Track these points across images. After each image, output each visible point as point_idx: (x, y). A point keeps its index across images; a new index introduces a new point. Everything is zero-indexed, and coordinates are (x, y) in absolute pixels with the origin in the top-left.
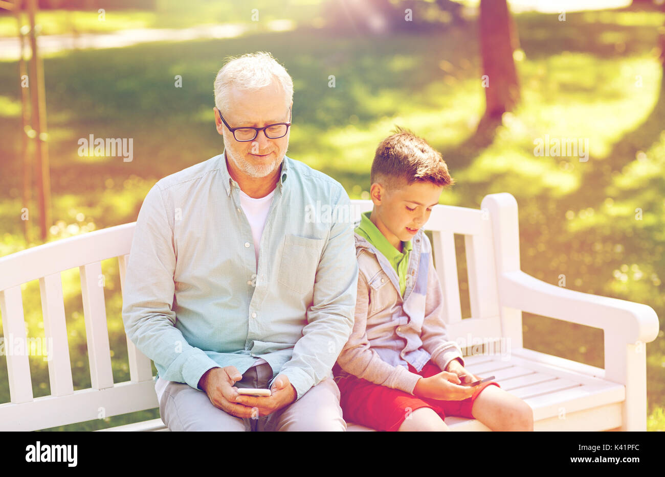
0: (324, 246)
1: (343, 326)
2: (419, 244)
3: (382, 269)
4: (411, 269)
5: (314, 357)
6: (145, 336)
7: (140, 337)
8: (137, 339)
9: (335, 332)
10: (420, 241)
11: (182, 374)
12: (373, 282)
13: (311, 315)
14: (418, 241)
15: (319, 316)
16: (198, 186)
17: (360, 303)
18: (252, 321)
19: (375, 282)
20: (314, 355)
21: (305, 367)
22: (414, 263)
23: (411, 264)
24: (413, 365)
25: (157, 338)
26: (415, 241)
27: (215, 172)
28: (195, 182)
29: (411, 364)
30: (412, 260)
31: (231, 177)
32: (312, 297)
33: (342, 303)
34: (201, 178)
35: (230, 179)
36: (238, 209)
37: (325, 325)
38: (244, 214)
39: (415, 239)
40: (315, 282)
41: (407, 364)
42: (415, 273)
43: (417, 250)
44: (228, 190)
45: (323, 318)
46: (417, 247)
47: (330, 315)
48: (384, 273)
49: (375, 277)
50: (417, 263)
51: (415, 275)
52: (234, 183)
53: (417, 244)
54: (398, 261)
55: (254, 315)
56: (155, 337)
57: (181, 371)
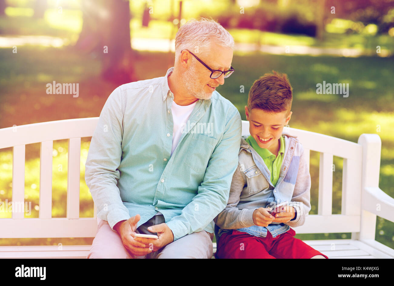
0: (217, 144)
1: (217, 200)
2: (293, 150)
3: (256, 165)
4: (284, 166)
5: (193, 216)
6: (95, 185)
7: (92, 185)
8: (90, 185)
9: (211, 203)
10: (294, 149)
11: (107, 217)
12: (247, 172)
13: (200, 188)
14: (292, 148)
15: (204, 190)
16: (145, 92)
17: (234, 185)
18: (160, 184)
19: (249, 172)
20: (193, 215)
21: (185, 221)
22: (286, 162)
23: (284, 163)
24: (271, 232)
25: (102, 189)
26: (290, 149)
27: (158, 85)
28: (144, 89)
29: (269, 231)
30: (286, 161)
31: (169, 89)
32: (203, 176)
33: (220, 184)
34: (148, 87)
35: (169, 90)
36: (168, 111)
37: (205, 197)
38: (172, 114)
39: (290, 147)
40: (207, 167)
41: (267, 231)
42: (286, 169)
43: (291, 155)
44: (165, 97)
45: (205, 192)
46: (291, 152)
47: (210, 191)
48: (257, 168)
49: (249, 170)
50: (289, 163)
51: (286, 170)
52: (171, 94)
53: (291, 150)
54: (273, 160)
55: (163, 181)
56: (101, 188)
57: (107, 215)
